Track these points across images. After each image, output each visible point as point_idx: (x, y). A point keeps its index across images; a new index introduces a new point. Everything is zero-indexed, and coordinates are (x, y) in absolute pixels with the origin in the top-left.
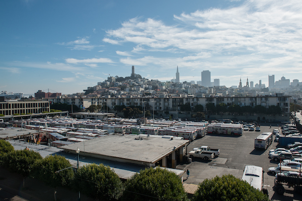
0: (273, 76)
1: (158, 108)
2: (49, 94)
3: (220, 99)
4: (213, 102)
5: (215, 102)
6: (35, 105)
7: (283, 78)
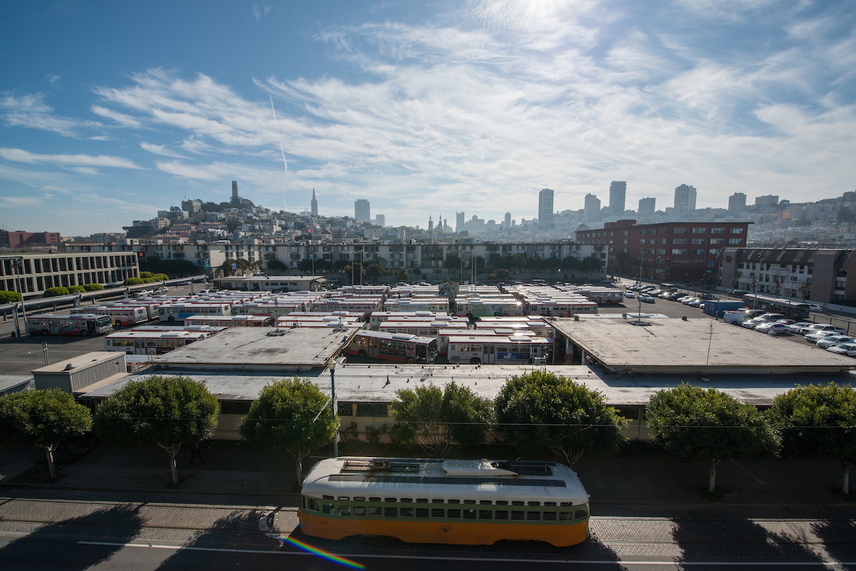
0: (463, 213)
1: (396, 263)
2: (21, 234)
3: (507, 247)
4: (498, 252)
5: (500, 252)
6: (100, 262)
7: (475, 217)
